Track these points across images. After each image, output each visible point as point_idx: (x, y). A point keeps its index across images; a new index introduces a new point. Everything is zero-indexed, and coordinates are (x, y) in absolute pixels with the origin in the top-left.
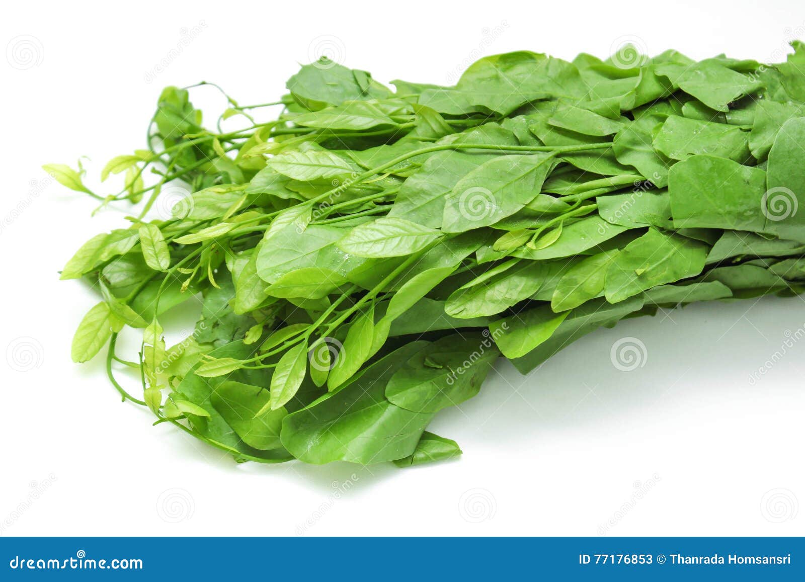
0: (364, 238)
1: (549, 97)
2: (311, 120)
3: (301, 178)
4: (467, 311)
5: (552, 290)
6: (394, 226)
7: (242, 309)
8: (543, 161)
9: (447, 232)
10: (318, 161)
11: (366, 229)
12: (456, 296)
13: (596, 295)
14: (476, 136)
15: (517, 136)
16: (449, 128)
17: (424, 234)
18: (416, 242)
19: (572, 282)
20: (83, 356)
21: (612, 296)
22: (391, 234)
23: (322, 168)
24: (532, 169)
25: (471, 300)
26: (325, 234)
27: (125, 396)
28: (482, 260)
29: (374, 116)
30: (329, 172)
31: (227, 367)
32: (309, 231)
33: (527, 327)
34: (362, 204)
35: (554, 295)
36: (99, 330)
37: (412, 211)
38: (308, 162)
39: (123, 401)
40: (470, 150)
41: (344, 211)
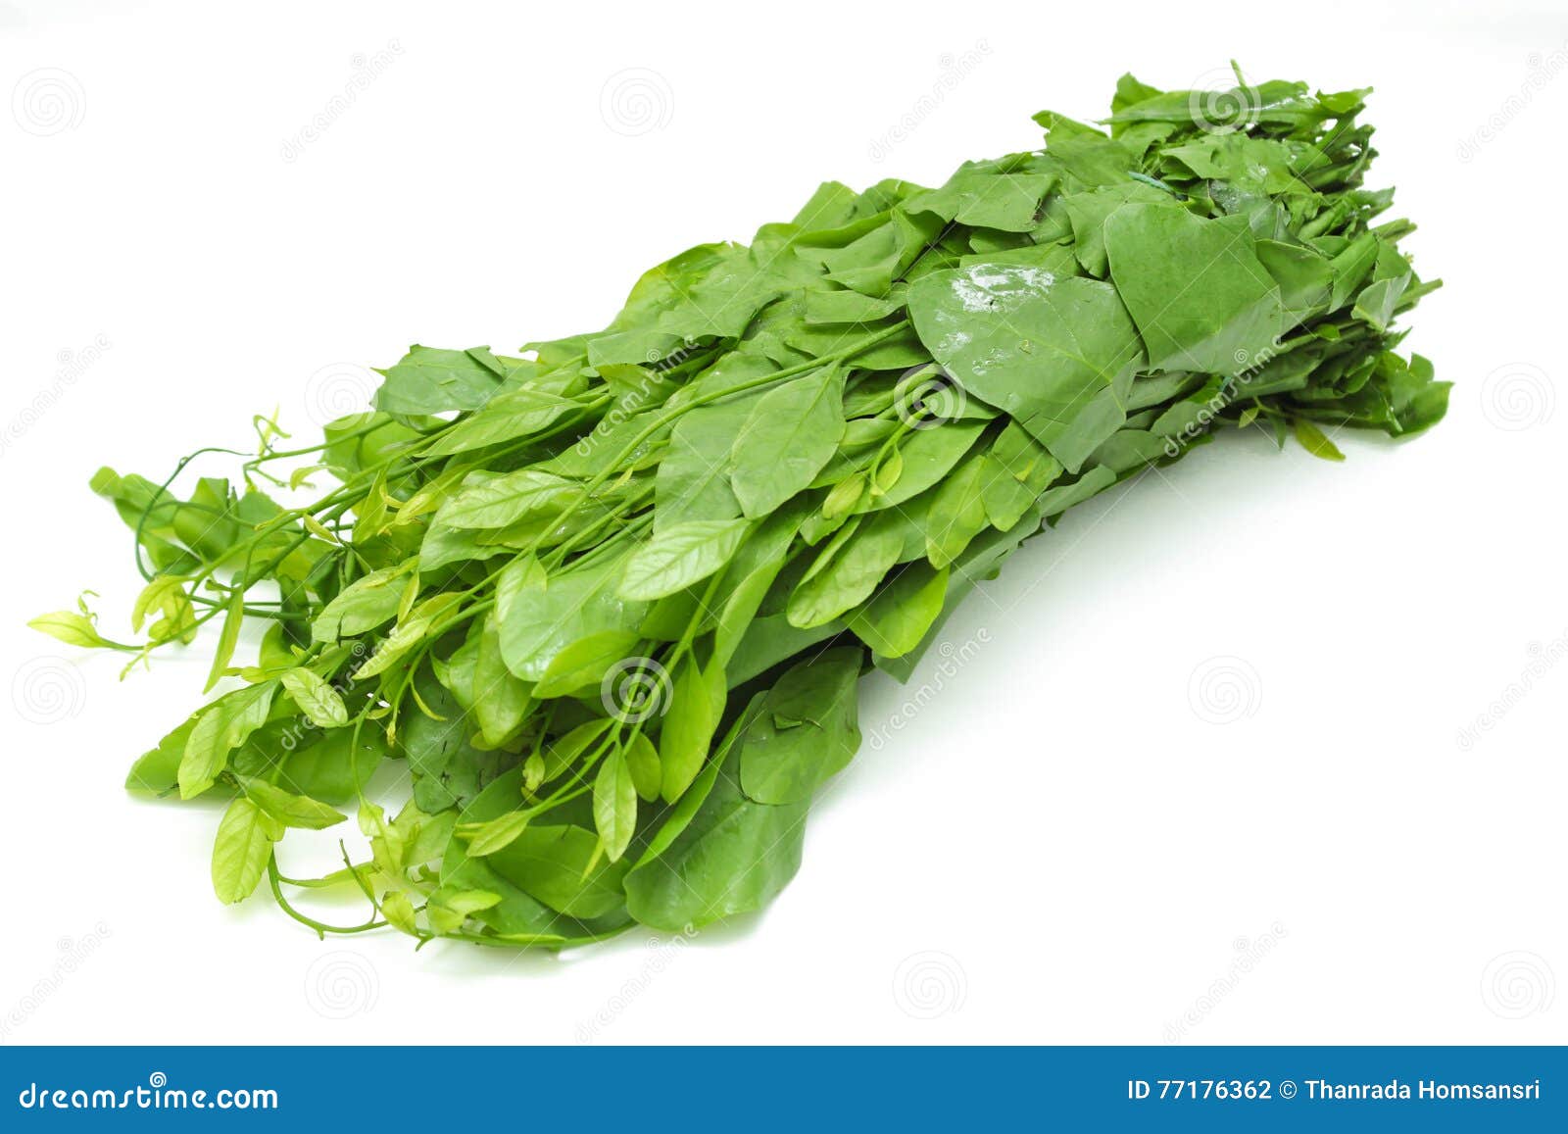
0: (647, 568)
1: (779, 296)
2: (459, 444)
3: (500, 522)
4: (820, 612)
5: (923, 539)
6: (683, 535)
7: (498, 733)
8: (828, 379)
9: (754, 518)
10: (514, 489)
11: (645, 556)
12: (799, 597)
13: (980, 527)
14: (716, 380)
15: (772, 357)
16: (670, 383)
17: (726, 532)
18: (721, 546)
19: (941, 522)
20: (235, 893)
21: (1002, 523)
22: (683, 549)
23: (526, 497)
24: (820, 393)
25: (819, 596)
26: (579, 584)
27: (321, 929)
28: (813, 539)
29: (549, 404)
30: (540, 498)
31: (513, 827)
32: (555, 588)
33: (898, 605)
34: (602, 529)
35: (928, 546)
36: (248, 843)
37: (687, 508)
38: (499, 497)
39: (322, 939)
40: (718, 401)
41: (581, 545)
